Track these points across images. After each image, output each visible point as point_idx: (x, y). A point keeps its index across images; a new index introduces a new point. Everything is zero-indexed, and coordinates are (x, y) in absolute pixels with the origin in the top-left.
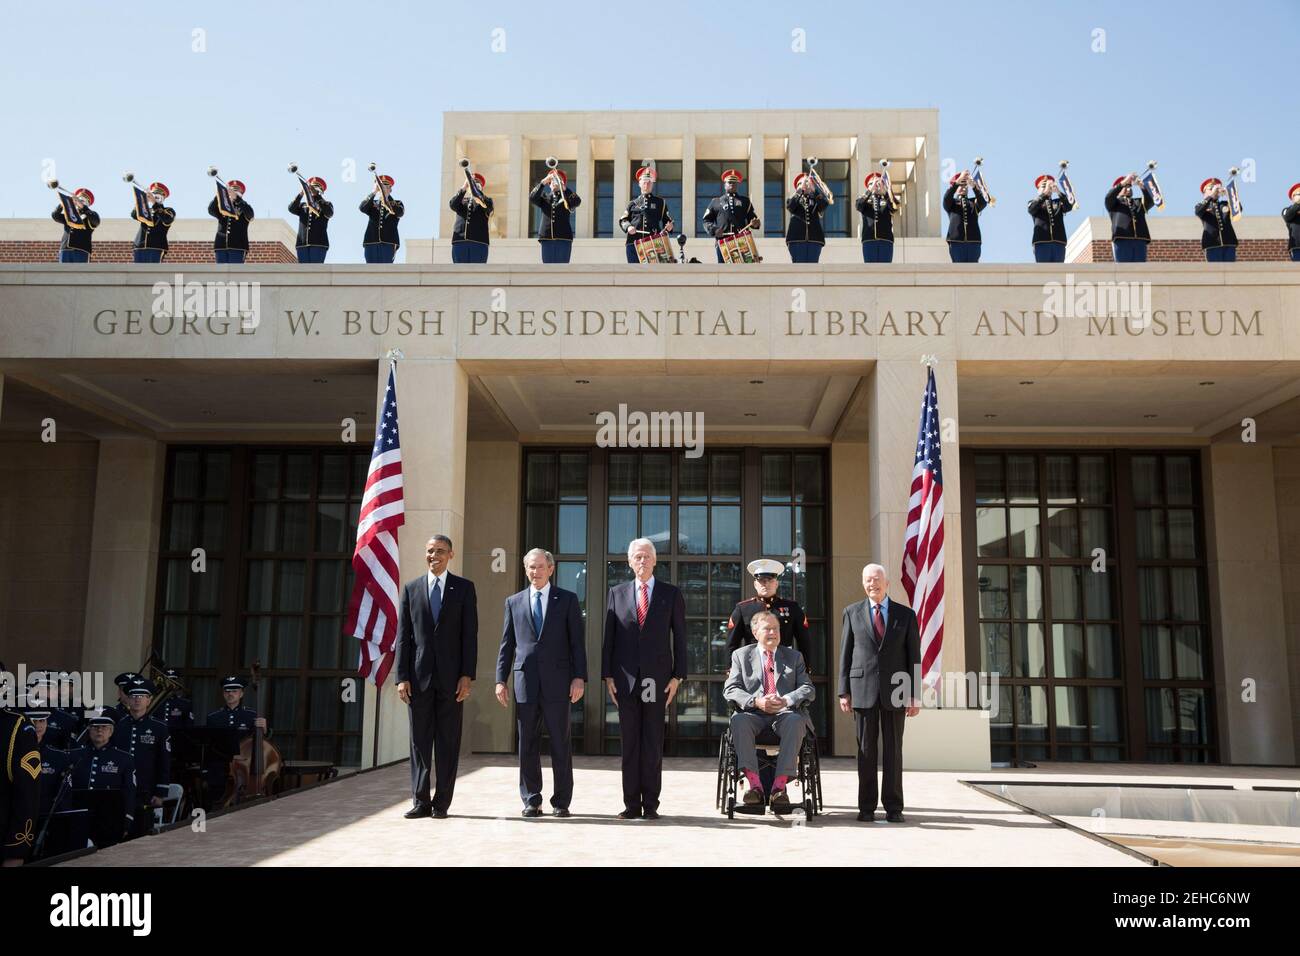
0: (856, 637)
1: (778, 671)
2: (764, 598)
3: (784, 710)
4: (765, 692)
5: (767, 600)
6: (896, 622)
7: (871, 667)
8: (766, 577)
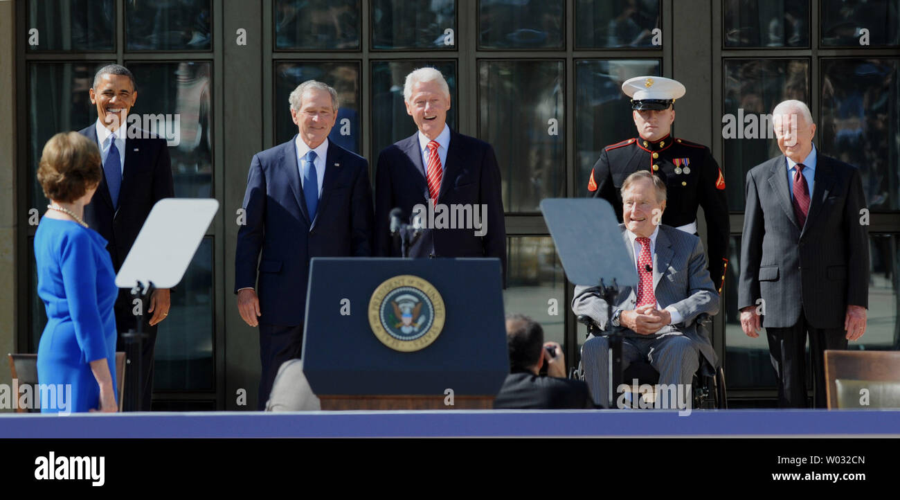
0: (767, 217)
1: (660, 270)
2: (649, 142)
3: (667, 330)
4: (638, 301)
5: (653, 145)
6: (826, 193)
7: (789, 264)
8: (653, 106)
